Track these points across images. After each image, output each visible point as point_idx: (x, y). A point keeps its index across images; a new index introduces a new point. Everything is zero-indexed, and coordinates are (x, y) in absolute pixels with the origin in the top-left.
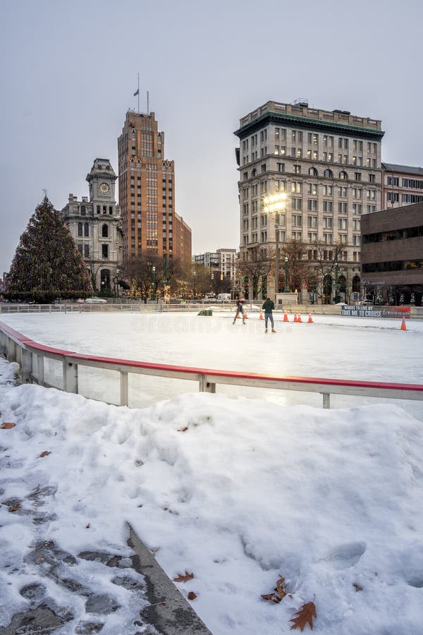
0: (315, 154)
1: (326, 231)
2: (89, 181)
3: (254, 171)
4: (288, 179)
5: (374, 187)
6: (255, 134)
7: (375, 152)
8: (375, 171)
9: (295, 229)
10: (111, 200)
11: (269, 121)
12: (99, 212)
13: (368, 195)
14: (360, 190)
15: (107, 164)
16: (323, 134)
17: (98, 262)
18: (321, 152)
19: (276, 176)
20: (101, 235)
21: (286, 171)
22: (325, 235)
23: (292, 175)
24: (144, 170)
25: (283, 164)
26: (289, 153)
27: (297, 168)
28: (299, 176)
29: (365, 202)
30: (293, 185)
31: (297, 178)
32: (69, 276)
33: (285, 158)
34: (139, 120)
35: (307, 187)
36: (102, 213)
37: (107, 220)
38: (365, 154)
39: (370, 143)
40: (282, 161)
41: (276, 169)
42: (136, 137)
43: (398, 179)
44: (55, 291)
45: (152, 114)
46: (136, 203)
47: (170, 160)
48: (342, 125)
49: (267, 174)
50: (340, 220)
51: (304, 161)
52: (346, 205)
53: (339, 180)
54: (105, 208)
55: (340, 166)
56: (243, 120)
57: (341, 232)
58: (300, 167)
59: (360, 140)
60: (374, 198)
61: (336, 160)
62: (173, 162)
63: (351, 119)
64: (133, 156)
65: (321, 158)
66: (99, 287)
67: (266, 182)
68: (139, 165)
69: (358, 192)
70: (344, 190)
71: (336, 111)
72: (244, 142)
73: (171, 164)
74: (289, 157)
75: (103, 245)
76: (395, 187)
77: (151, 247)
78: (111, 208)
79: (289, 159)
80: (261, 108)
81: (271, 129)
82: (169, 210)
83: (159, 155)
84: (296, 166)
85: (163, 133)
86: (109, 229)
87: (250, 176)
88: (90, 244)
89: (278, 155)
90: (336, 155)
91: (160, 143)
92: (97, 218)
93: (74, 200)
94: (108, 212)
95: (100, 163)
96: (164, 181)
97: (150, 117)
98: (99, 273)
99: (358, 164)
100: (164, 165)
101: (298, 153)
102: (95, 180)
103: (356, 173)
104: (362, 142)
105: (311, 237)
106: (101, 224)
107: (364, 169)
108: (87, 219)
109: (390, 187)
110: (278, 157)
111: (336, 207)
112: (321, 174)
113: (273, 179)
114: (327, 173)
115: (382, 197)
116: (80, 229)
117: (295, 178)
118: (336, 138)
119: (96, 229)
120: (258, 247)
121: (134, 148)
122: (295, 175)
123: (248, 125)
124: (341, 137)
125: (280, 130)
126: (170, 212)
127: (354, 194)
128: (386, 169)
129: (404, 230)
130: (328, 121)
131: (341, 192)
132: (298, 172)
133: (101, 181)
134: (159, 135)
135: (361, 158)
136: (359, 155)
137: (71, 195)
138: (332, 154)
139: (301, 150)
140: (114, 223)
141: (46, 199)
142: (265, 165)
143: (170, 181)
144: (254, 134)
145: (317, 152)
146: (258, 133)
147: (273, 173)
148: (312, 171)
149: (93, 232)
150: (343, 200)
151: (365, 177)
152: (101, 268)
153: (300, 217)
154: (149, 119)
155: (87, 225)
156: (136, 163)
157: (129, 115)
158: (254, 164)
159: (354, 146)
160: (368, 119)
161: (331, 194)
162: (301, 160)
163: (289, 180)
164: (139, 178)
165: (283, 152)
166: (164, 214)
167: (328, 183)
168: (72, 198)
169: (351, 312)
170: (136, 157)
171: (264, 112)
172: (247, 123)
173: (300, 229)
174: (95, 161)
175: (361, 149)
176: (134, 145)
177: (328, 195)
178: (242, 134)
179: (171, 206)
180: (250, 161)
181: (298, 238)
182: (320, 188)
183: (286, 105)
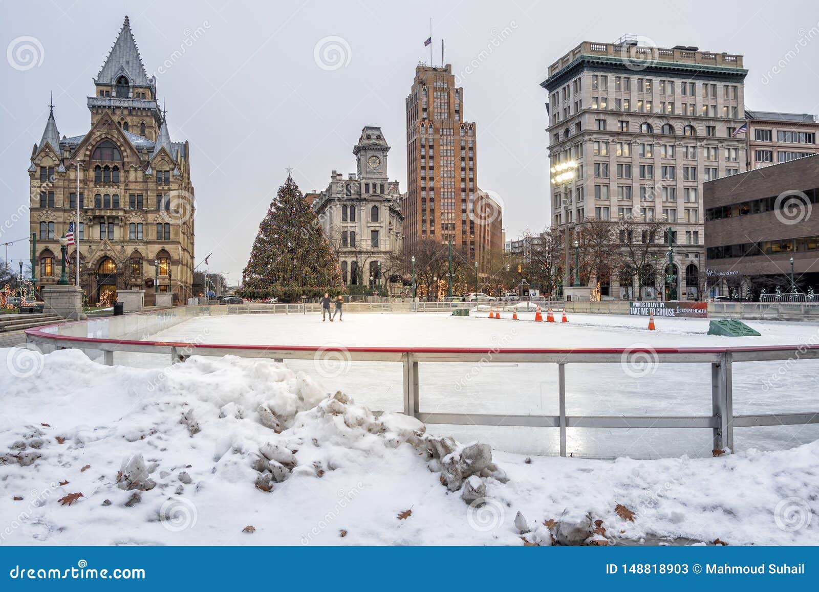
0: (649, 105)
1: (667, 204)
2: (356, 154)
3: (567, 131)
4: (611, 139)
5: (735, 143)
6: (567, 84)
7: (736, 96)
8: (735, 122)
9: (623, 203)
10: (383, 176)
11: (583, 67)
12: (367, 191)
13: (727, 155)
14: (715, 149)
15: (377, 133)
16: (659, 79)
17: (367, 252)
18: (656, 102)
19: (595, 136)
20: (370, 219)
21: (608, 128)
22: (666, 210)
23: (618, 134)
24: (437, 136)
25: (605, 121)
26: (612, 106)
27: (624, 125)
28: (627, 134)
29: (723, 164)
30: (618, 146)
31: (625, 138)
32: (314, 269)
33: (606, 112)
34: (431, 75)
35: (638, 149)
36: (371, 192)
37: (377, 201)
38: (721, 100)
39: (727, 86)
40: (602, 117)
41: (595, 127)
42: (428, 96)
43: (770, 131)
44: (296, 288)
45: (449, 66)
46: (428, 178)
47: (470, 122)
48: (685, 66)
49: (583, 135)
50: (687, 190)
51: (632, 115)
52: (695, 169)
53: (684, 137)
54: (375, 185)
55: (684, 118)
56: (552, 68)
57: (690, 205)
58: (627, 122)
59: (712, 82)
60: (735, 159)
61: (679, 111)
62: (474, 124)
63: (698, 57)
64: (424, 119)
65: (657, 110)
66: (368, 284)
67: (581, 144)
68: (431, 131)
69: (712, 152)
70: (691, 150)
71: (677, 48)
72: (554, 95)
73: (472, 127)
74: (612, 111)
75: (372, 231)
76: (767, 142)
77: (446, 232)
78: (382, 186)
79: (613, 113)
80: (573, 51)
81: (587, 77)
82: (470, 185)
83: (457, 117)
84: (622, 122)
85: (461, 89)
86: (379, 211)
87: (561, 138)
88: (357, 230)
89: (597, 110)
90: (678, 105)
91: (457, 101)
92: (365, 199)
93: (338, 178)
94: (378, 192)
95: (369, 132)
96: (463, 148)
97: (445, 71)
98: (367, 266)
99: (711, 114)
100: (462, 128)
101: (625, 105)
102: (363, 153)
103: (709, 127)
104: (715, 85)
105: (645, 214)
106: (371, 205)
107: (720, 120)
108: (352, 200)
109: (759, 142)
110: (597, 112)
111: (680, 173)
112: (657, 131)
113: (590, 140)
114: (666, 128)
115: (748, 156)
116: (345, 213)
117: (620, 137)
118: (678, 82)
119: (364, 212)
120: (574, 228)
121: (425, 110)
122: (622, 133)
123: (558, 74)
124: (684, 80)
125: (599, 78)
126: (471, 187)
127: (706, 155)
128: (751, 119)
129: (761, 200)
130: (666, 61)
131: (687, 152)
132: (625, 130)
133: (370, 153)
134: (457, 92)
135: (715, 107)
136: (711, 103)
137: (334, 172)
138: (672, 104)
139: (628, 101)
140: (387, 204)
141: (290, 179)
142: (580, 122)
143: (471, 149)
144: (565, 85)
145: (651, 102)
146: (571, 83)
147: (591, 133)
148: (644, 127)
149: (360, 215)
150: (690, 163)
151: (721, 131)
152: (369, 261)
153: (630, 188)
154: (445, 73)
155: (353, 207)
156: (427, 129)
157: (419, 69)
158: (567, 122)
159: (704, 91)
160: (724, 55)
161: (673, 156)
162: (629, 114)
163: (613, 141)
164: (431, 147)
165: (604, 105)
166: (464, 190)
167: (668, 142)
168: (335, 175)
169: (640, 310)
170: (427, 121)
171: (578, 56)
172: (557, 71)
173: (630, 203)
174: (363, 130)
175: (715, 94)
176: (425, 106)
177: (668, 157)
178: (551, 85)
179: (472, 180)
180: (561, 119)
181: (627, 216)
182: (656, 148)
183: (606, 45)
